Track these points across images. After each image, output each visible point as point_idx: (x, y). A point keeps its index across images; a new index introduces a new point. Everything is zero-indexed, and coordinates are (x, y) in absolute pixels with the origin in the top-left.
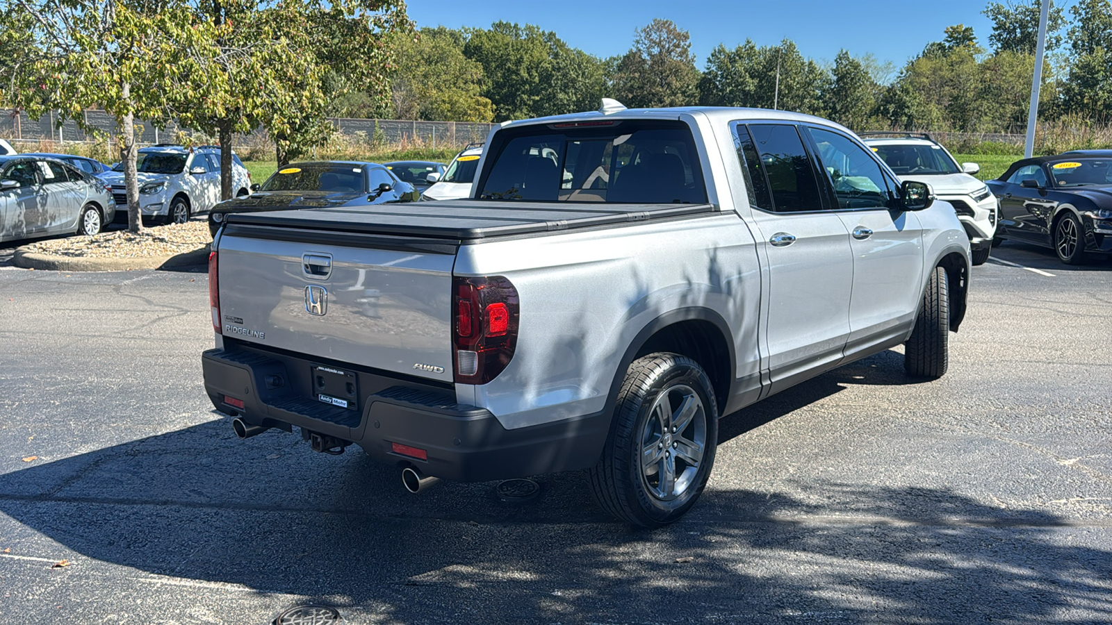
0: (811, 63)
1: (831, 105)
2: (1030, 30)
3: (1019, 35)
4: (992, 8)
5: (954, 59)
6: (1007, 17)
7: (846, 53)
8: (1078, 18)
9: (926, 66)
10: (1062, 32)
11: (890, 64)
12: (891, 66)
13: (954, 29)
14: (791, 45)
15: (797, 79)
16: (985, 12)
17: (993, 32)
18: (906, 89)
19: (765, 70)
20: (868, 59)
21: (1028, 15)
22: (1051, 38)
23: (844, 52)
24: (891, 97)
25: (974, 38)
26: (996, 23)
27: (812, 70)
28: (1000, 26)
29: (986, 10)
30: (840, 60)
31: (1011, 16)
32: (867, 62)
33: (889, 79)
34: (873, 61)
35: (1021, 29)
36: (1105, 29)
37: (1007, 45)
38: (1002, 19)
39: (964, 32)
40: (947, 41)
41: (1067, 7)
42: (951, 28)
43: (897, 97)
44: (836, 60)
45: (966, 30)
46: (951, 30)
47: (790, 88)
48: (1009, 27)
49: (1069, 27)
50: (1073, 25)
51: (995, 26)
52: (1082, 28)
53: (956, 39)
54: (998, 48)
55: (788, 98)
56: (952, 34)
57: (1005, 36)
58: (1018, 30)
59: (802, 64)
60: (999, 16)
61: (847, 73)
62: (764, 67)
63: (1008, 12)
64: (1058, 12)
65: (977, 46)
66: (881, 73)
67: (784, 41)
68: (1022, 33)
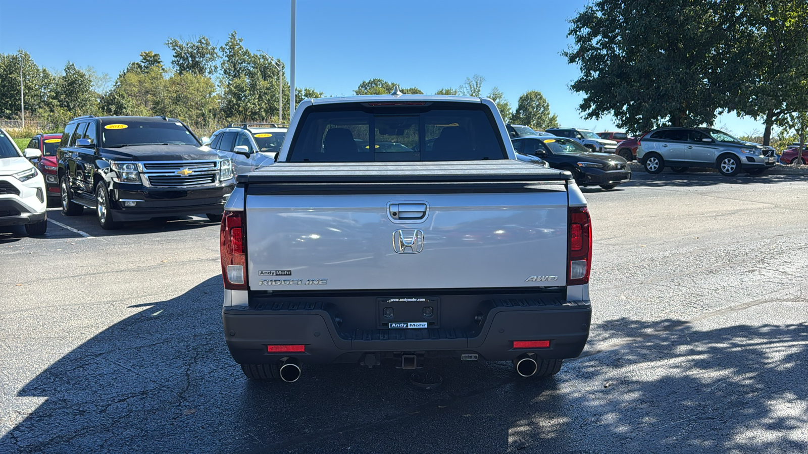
0: (44, 71)
1: (65, 103)
2: (197, 59)
3: (191, 62)
4: (171, 42)
5: (153, 75)
6: (182, 49)
7: (73, 65)
8: (225, 55)
9: (133, 78)
10: (218, 62)
11: (106, 75)
12: (108, 77)
13: (147, 54)
14: (26, 55)
15: (34, 82)
16: (166, 44)
17: (174, 59)
18: (122, 95)
19: (5, 73)
20: (89, 71)
21: (195, 50)
22: (211, 66)
23: (71, 64)
24: (112, 100)
25: (161, 61)
26: (176, 53)
27: (46, 76)
28: (178, 55)
29: (167, 42)
30: (69, 69)
31: (184, 49)
32: (90, 73)
33: (108, 87)
34: (93, 72)
35: (192, 58)
36: (242, 63)
37: (182, 69)
38: (179, 50)
39: (154, 57)
40: (142, 62)
41: (218, 47)
42: (145, 53)
43: (116, 100)
44: (65, 70)
45: (155, 55)
46: (144, 54)
47: (29, 88)
48: (184, 56)
49: (222, 60)
50: (223, 59)
51: (175, 55)
52: (229, 61)
53: (148, 61)
54: (177, 70)
55: (28, 96)
56: (145, 57)
57: (181, 62)
58: (190, 59)
59: (38, 70)
60: (176, 48)
61: (76, 80)
62: (5, 70)
63: (182, 46)
64: (214, 49)
65: (163, 67)
66: (101, 82)
67: (19, 51)
68: (192, 60)
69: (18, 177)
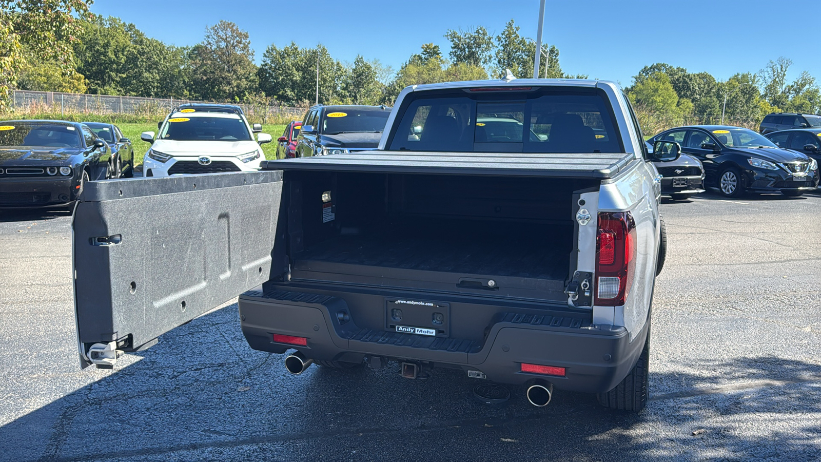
0: (338, 64)
1: (353, 94)
2: (474, 50)
3: (467, 53)
4: (450, 33)
5: (431, 67)
6: (459, 40)
7: (362, 58)
8: (501, 44)
9: (413, 70)
10: (493, 52)
11: (390, 67)
12: (391, 69)
13: (428, 46)
14: (324, 49)
15: (329, 74)
16: (446, 36)
17: (451, 50)
18: (402, 86)
19: (306, 66)
20: (376, 63)
21: (472, 40)
22: (486, 56)
23: (360, 57)
24: (392, 91)
25: (440, 53)
26: (454, 44)
27: (339, 69)
28: (456, 46)
29: (447, 34)
30: (358, 62)
31: (462, 40)
32: (375, 65)
33: (390, 78)
34: (379, 65)
35: (468, 49)
36: (516, 52)
37: (459, 59)
38: (457, 41)
39: (434, 48)
40: (423, 54)
41: (495, 37)
42: (426, 45)
43: (396, 91)
44: (355, 63)
45: (435, 47)
46: (425, 46)
47: (325, 80)
48: (461, 47)
49: (496, 50)
50: (498, 49)
51: (453, 46)
52: (504, 50)
53: (428, 53)
54: (454, 61)
55: (323, 87)
56: (426, 49)
57: (459, 53)
58: (467, 50)
59: (332, 63)
60: (455, 39)
61: (363, 72)
62: (306, 63)
63: (460, 37)
64: (490, 39)
65: (442, 58)
66: (384, 74)
67: (319, 46)
68: (469, 51)
69: (241, 159)
